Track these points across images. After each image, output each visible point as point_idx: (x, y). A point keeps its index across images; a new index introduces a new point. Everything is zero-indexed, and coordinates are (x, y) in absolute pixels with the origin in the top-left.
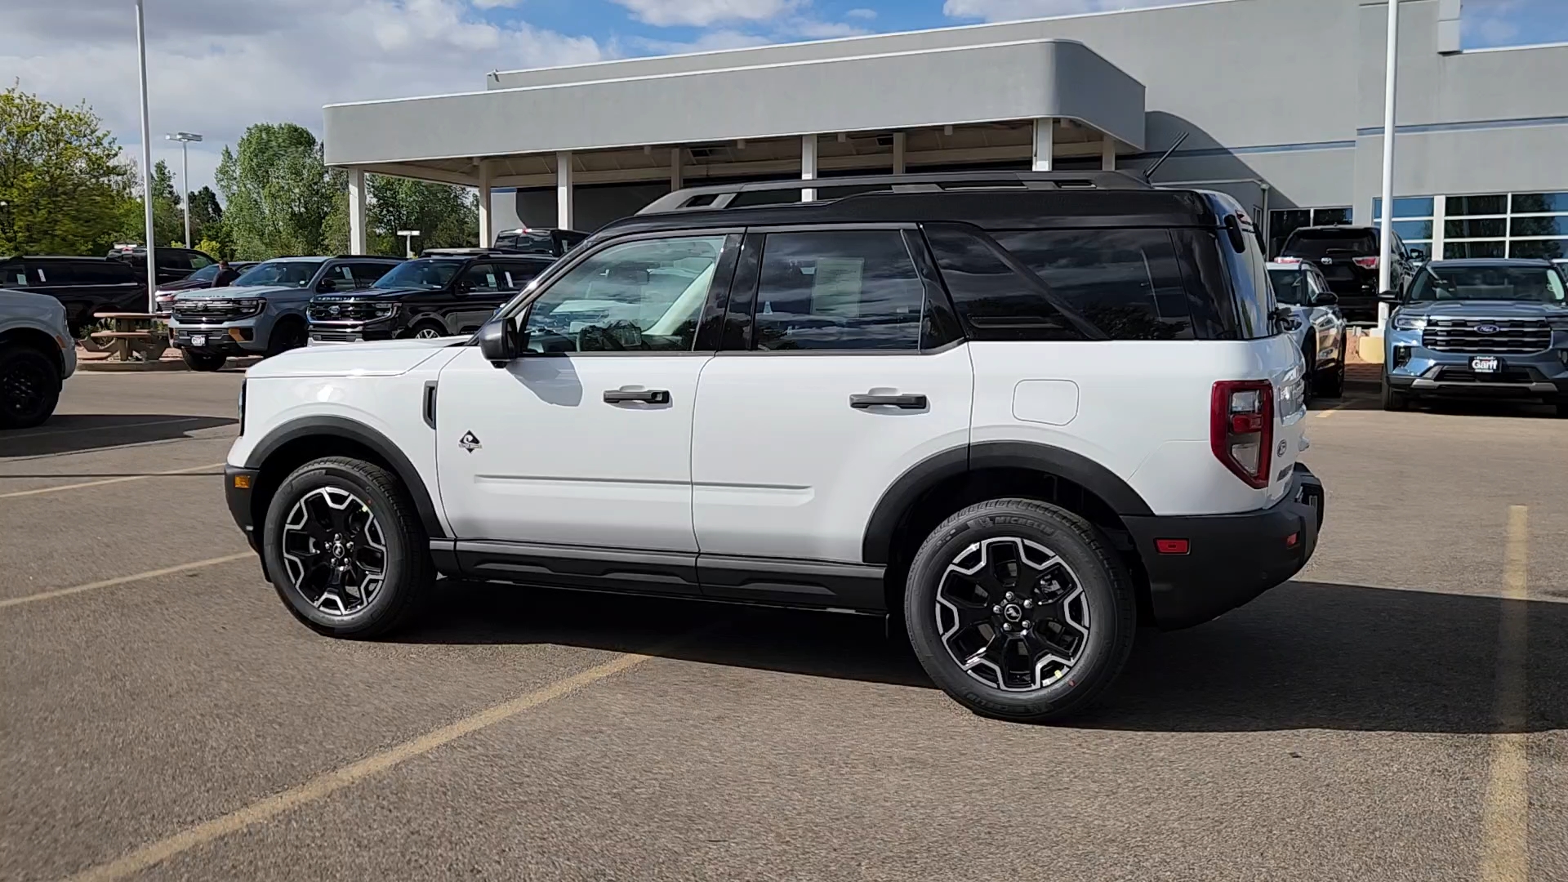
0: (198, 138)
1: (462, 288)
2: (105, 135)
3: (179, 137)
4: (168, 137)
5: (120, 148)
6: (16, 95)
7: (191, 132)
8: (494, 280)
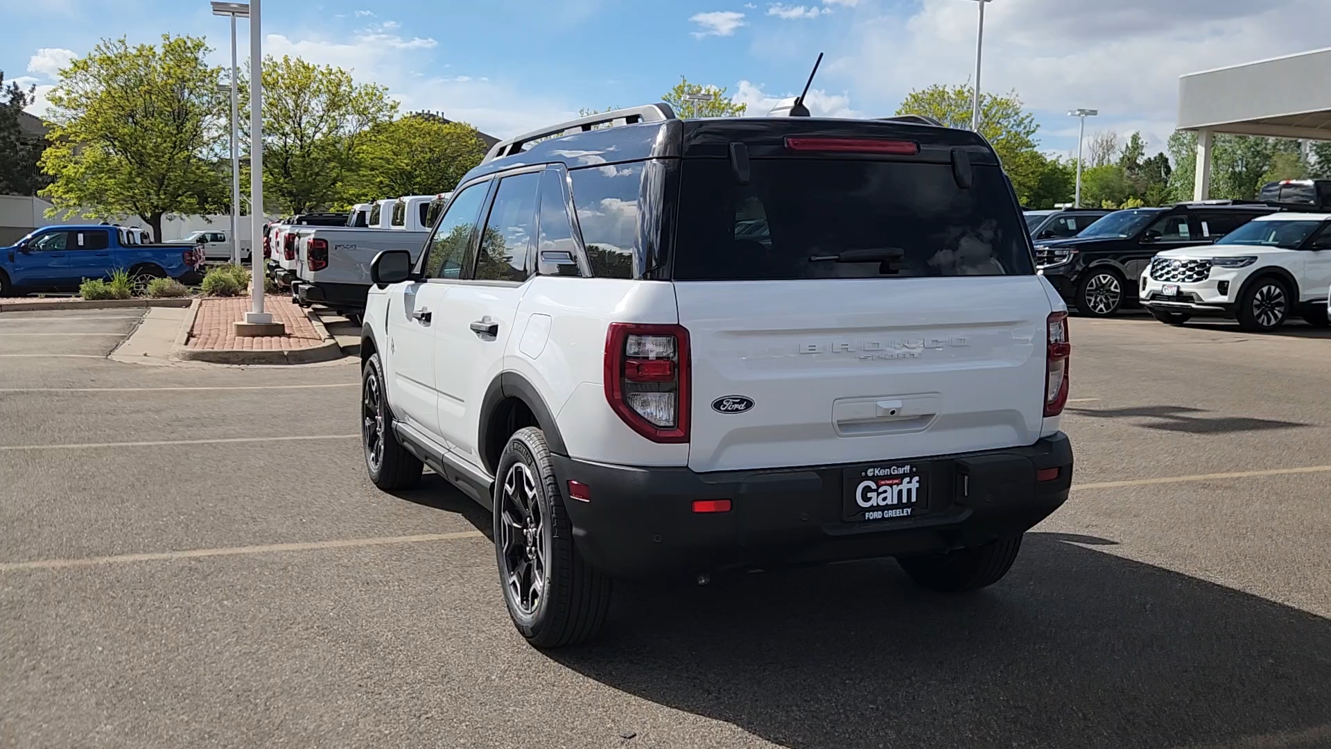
0: (1094, 113)
1: (1147, 237)
2: (1027, 117)
3: (1078, 113)
4: (1069, 114)
5: (1038, 126)
6: (965, 90)
7: (1088, 108)
8: (1187, 230)
